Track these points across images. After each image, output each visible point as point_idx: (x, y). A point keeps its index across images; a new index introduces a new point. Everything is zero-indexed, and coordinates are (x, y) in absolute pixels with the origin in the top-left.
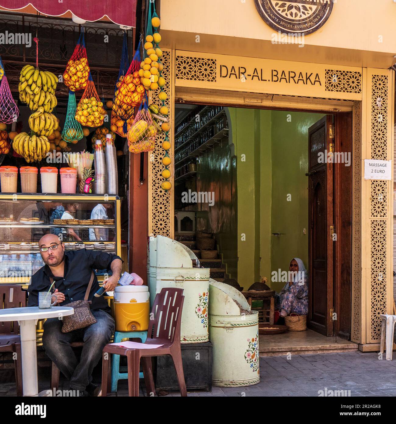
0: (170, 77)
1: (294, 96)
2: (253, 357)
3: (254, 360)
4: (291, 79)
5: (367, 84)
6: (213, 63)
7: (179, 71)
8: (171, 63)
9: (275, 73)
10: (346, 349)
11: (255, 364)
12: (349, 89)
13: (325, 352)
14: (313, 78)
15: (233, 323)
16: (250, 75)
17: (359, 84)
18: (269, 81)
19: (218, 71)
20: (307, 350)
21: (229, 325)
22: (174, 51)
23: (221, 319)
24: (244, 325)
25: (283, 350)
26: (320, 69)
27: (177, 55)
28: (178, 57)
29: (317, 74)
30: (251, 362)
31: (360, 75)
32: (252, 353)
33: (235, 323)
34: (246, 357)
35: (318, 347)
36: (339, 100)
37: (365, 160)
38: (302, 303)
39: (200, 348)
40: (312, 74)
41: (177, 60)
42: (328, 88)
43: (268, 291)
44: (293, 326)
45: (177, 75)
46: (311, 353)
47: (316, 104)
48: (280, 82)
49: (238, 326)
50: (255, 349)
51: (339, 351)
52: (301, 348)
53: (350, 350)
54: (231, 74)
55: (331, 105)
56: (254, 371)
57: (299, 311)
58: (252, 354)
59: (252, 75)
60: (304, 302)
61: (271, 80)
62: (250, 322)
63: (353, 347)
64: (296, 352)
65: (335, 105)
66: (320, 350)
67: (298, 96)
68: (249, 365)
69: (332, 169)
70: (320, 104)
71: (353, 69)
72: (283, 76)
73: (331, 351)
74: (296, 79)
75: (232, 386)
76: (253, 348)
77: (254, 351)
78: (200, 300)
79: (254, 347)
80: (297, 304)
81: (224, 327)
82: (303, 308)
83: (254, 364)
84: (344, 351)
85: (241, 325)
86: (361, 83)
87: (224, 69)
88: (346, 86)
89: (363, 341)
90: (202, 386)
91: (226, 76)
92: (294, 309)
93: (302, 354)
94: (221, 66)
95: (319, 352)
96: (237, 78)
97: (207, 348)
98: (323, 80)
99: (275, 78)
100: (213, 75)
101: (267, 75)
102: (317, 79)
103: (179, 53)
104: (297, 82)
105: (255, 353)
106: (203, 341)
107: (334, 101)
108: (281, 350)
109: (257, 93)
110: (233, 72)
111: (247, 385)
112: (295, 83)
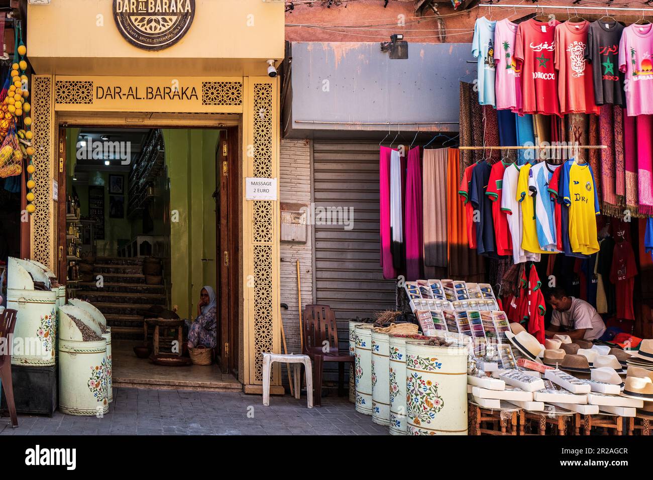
0: (50, 102)
1: (174, 113)
2: (97, 386)
3: (98, 389)
4: (166, 95)
5: (248, 95)
6: (90, 85)
7: (58, 95)
8: (51, 88)
9: (150, 90)
10: (229, 388)
11: (100, 394)
12: (228, 102)
13: (205, 389)
14: (189, 93)
15: (76, 349)
16: (125, 95)
17: (239, 95)
18: (144, 98)
19: (94, 93)
20: (186, 386)
21: (72, 351)
22: (54, 76)
23: (66, 344)
24: (87, 352)
25: (160, 383)
26: (197, 82)
27: (57, 80)
28: (58, 82)
29: (194, 88)
30: (95, 391)
31: (241, 86)
32: (96, 381)
33: (78, 349)
34: (89, 386)
35: (198, 383)
36: (223, 114)
37: (247, 179)
38: (211, 335)
39: (41, 371)
40: (188, 88)
41: (57, 84)
42: (205, 101)
43: (175, 320)
44: (196, 360)
45: (57, 100)
46: (190, 389)
47: (200, 119)
48: (155, 99)
49: (81, 352)
50: (100, 378)
51: (221, 390)
52: (179, 382)
53: (233, 390)
54: (107, 95)
55: (216, 120)
56: (98, 401)
57: (207, 344)
58: (96, 383)
59: (127, 94)
60: (214, 334)
61: (146, 98)
62: (94, 349)
63: (236, 387)
64: (174, 387)
65: (219, 120)
66: (200, 386)
67: (179, 113)
68: (93, 393)
69: (225, 189)
70: (203, 119)
71: (233, 79)
72: (158, 93)
73: (212, 390)
74: (171, 95)
75: (76, 414)
76: (97, 377)
77: (98, 380)
78: (42, 323)
79: (98, 375)
80: (205, 335)
81: (68, 352)
82: (211, 340)
83: (98, 393)
84: (227, 390)
85: (84, 352)
86: (242, 94)
87: (100, 90)
88: (225, 98)
89: (246, 381)
90: (44, 411)
91: (102, 97)
92: (202, 341)
93: (181, 389)
94: (97, 87)
95: (199, 390)
96: (112, 98)
97: (47, 372)
98: (200, 93)
99: (150, 96)
100: (90, 97)
101: (142, 93)
102: (194, 93)
103: (59, 78)
104: (172, 98)
105: (99, 382)
106: (46, 365)
107: (217, 115)
108: (158, 383)
109: (136, 112)
110: (109, 93)
111: (91, 415)
112: (171, 99)
